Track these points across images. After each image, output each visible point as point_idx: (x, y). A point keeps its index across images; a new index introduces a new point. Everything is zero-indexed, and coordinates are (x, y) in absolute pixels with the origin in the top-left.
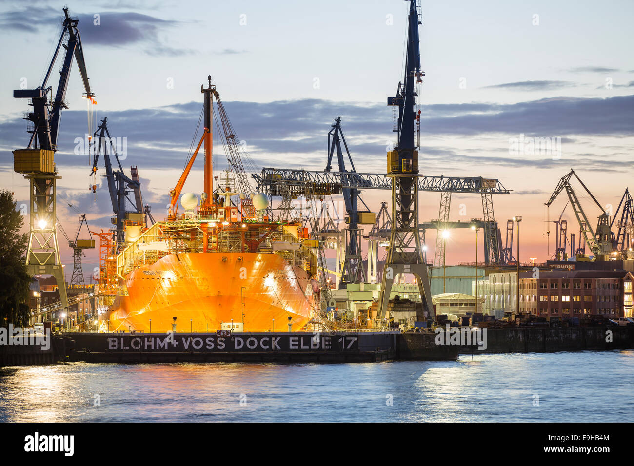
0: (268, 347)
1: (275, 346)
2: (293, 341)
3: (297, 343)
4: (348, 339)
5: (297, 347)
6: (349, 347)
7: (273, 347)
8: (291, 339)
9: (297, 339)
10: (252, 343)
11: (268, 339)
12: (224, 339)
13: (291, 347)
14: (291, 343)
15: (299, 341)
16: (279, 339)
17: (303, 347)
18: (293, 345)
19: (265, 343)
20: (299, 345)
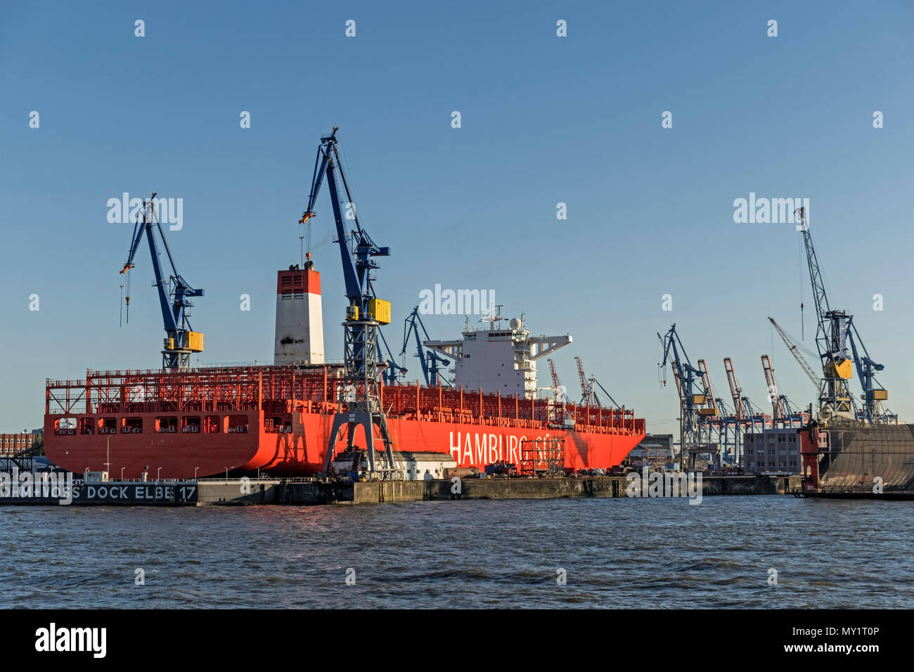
0: (116, 496)
1: (123, 496)
2: (139, 490)
3: (142, 493)
4: (188, 488)
5: (142, 497)
6: (189, 497)
7: (121, 497)
8: (137, 488)
9: (142, 488)
10: (103, 492)
11: (116, 488)
12: (78, 489)
13: (137, 497)
14: (137, 492)
15: (144, 490)
16: (126, 488)
17: (147, 497)
18: (139, 495)
19: (115, 492)
20: (144, 495)
